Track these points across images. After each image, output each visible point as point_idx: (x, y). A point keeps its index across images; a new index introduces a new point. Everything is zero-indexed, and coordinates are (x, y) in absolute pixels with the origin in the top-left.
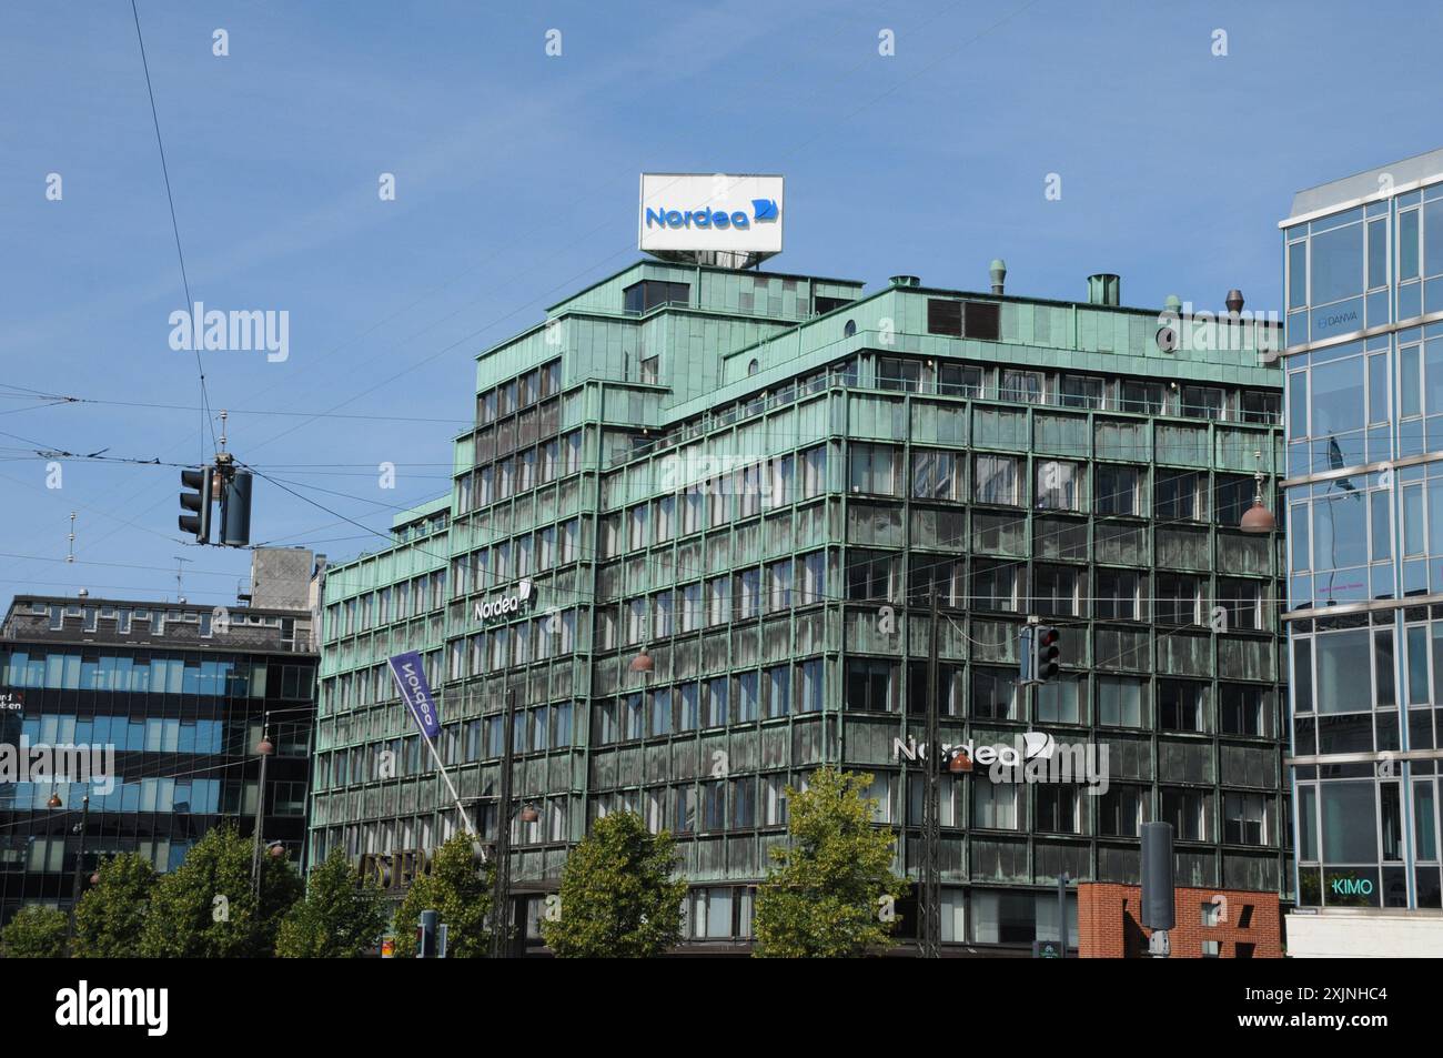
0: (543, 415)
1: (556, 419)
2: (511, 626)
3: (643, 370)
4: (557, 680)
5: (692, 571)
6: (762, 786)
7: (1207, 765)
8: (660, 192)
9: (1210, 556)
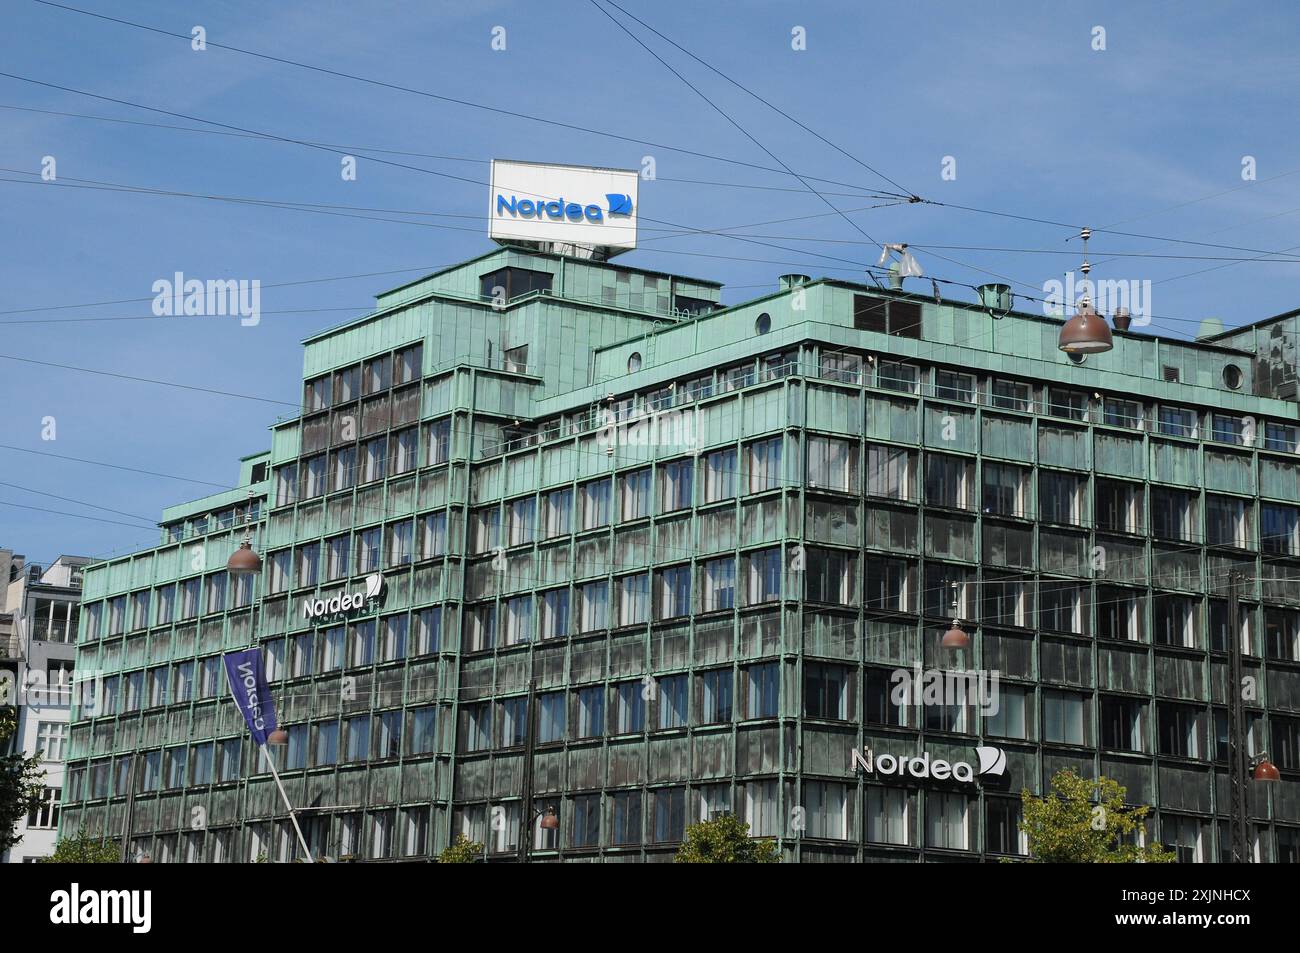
0: (396, 403)
1: (416, 405)
2: (350, 624)
3: (506, 359)
4: (414, 683)
5: (596, 567)
6: (693, 798)
7: (1147, 787)
8: (511, 180)
9: (1146, 570)
